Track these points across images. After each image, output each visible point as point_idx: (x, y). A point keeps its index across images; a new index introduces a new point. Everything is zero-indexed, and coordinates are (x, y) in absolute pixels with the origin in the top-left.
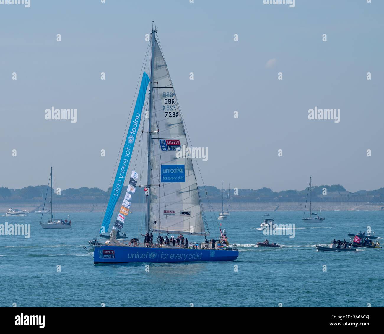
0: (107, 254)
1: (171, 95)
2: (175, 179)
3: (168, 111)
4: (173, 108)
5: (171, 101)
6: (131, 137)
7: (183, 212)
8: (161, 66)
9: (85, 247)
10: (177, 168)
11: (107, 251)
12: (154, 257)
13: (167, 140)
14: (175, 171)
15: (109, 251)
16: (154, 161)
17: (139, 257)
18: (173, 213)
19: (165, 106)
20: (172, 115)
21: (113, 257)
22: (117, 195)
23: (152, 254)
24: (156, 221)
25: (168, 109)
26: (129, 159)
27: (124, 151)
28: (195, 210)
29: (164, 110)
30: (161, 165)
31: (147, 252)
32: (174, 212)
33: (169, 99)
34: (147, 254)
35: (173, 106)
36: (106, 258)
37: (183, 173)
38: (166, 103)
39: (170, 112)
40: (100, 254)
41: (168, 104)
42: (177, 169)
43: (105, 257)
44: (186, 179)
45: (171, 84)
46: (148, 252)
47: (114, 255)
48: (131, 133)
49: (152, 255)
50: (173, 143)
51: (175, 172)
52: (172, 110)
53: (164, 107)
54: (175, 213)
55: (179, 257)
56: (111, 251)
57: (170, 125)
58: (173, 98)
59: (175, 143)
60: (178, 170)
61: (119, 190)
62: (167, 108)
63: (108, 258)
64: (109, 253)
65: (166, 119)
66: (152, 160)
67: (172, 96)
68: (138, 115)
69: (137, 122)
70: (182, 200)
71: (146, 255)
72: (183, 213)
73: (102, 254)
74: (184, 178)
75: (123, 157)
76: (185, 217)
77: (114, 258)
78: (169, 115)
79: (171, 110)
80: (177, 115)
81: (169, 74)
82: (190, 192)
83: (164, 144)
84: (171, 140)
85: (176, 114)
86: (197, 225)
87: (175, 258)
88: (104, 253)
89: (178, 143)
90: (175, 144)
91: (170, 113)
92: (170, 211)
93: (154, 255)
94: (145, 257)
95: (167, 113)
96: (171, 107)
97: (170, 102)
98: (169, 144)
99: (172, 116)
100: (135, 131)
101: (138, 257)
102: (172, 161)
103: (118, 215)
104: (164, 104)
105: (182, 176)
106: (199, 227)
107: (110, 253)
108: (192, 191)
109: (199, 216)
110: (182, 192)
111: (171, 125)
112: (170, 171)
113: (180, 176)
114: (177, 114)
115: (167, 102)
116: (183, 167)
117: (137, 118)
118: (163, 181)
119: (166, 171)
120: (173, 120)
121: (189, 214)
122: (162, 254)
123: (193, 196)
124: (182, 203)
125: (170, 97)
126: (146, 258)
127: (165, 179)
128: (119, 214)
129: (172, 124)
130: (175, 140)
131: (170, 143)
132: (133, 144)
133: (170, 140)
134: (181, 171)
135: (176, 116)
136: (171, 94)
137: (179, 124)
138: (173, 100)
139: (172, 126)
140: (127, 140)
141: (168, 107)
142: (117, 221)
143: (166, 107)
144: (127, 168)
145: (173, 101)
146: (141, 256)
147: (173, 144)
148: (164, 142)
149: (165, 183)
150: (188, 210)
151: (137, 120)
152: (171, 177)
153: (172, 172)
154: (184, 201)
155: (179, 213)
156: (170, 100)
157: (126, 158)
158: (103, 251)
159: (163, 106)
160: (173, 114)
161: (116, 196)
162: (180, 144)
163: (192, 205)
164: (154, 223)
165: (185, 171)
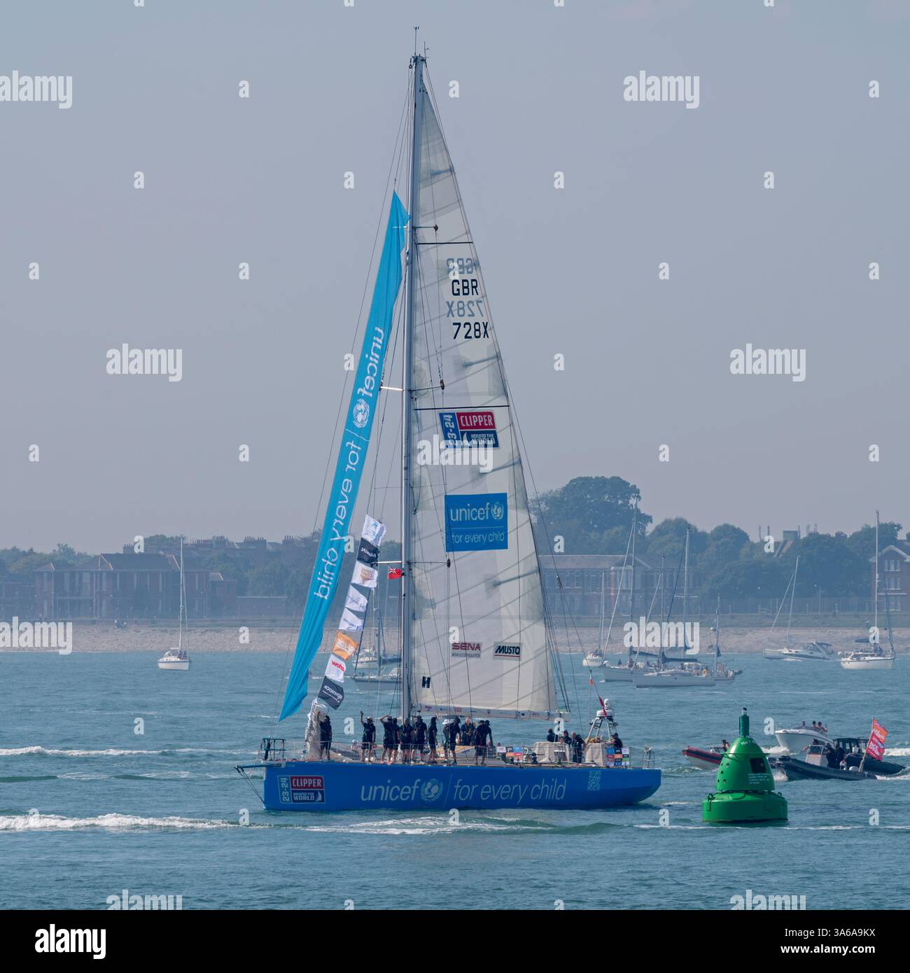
0: (303, 787)
1: (468, 268)
2: (482, 539)
3: (462, 321)
4: (475, 309)
5: (470, 287)
6: (362, 406)
7: (502, 645)
8: (439, 173)
9: (242, 768)
10: (488, 504)
11: (303, 778)
12: (435, 794)
13: (459, 415)
14: (481, 514)
15: (307, 778)
16: (423, 485)
17: (394, 797)
18: (477, 652)
19: (453, 302)
20: (471, 334)
21: (320, 798)
22: (324, 595)
23: (429, 784)
24: (429, 679)
25: (461, 312)
26: (356, 476)
27: (344, 451)
28: (533, 637)
29: (451, 315)
30: (446, 497)
31: (416, 779)
32: (478, 647)
33: (463, 281)
34: (415, 787)
35: (475, 303)
36: (299, 801)
37: (504, 521)
38: (456, 292)
39: (466, 324)
40: (282, 790)
41: (461, 297)
42: (487, 509)
43: (296, 798)
44: (511, 538)
45: (468, 232)
46: (419, 780)
47: (322, 792)
48: (361, 393)
49: (429, 790)
50: (477, 423)
51: (481, 516)
52: (473, 315)
53: (450, 307)
54: (482, 649)
55: (504, 795)
56: (312, 778)
57: (467, 365)
58: (474, 276)
59: (483, 423)
60: (489, 511)
61: (329, 580)
62: (459, 309)
63: (305, 801)
64: (307, 785)
65: (457, 345)
66: (418, 479)
67: (470, 270)
68: (378, 335)
69: (378, 356)
70: (500, 608)
71: (412, 790)
72: (501, 650)
73: (288, 790)
74: (506, 534)
75: (341, 474)
76: (508, 663)
77: (323, 800)
78: (463, 331)
79: (469, 316)
80: (486, 332)
81: (461, 200)
82: (521, 579)
83: (453, 426)
84: (472, 414)
85: (482, 330)
86: (537, 687)
87: (495, 798)
88: (293, 787)
89: (490, 421)
90: (483, 426)
91: (467, 326)
92: (470, 644)
93: (435, 789)
94: (408, 797)
95: (459, 324)
96: (471, 305)
97: (466, 291)
98: (466, 428)
99: (473, 336)
100: (371, 385)
101: (388, 798)
102: (472, 481)
103: (330, 662)
104: (452, 298)
105: (501, 530)
106: (543, 696)
107: (312, 785)
108: (526, 577)
109: (543, 657)
110: (500, 583)
111: (471, 364)
112: (469, 514)
113: (496, 531)
114: (485, 327)
115: (458, 290)
116: (501, 499)
117: (378, 342)
118: (451, 546)
119: (458, 515)
120: (477, 349)
121: (515, 651)
122: (457, 786)
123: (528, 592)
124: (500, 618)
125: (466, 271)
126: (413, 798)
127: (457, 539)
128: (332, 658)
129: (473, 360)
130: (482, 414)
131: (469, 423)
132: (366, 431)
133: (468, 414)
134: (497, 512)
135: (482, 336)
136: (469, 262)
137: (490, 362)
138: (474, 284)
139: (474, 368)
140: (351, 418)
141: (461, 305)
142: (327, 681)
143: (455, 307)
144: (350, 508)
145: (476, 287)
146: (399, 795)
147: (477, 426)
148: (453, 420)
149: (458, 554)
150: (514, 641)
151: (376, 349)
152: (471, 533)
153: (474, 516)
154: (504, 612)
155: (492, 651)
156: (466, 284)
157: (350, 474)
158: (292, 778)
159: (448, 303)
160: (476, 330)
161: (323, 598)
162: (494, 426)
163: (526, 623)
164: (423, 685)
165: (509, 511)
